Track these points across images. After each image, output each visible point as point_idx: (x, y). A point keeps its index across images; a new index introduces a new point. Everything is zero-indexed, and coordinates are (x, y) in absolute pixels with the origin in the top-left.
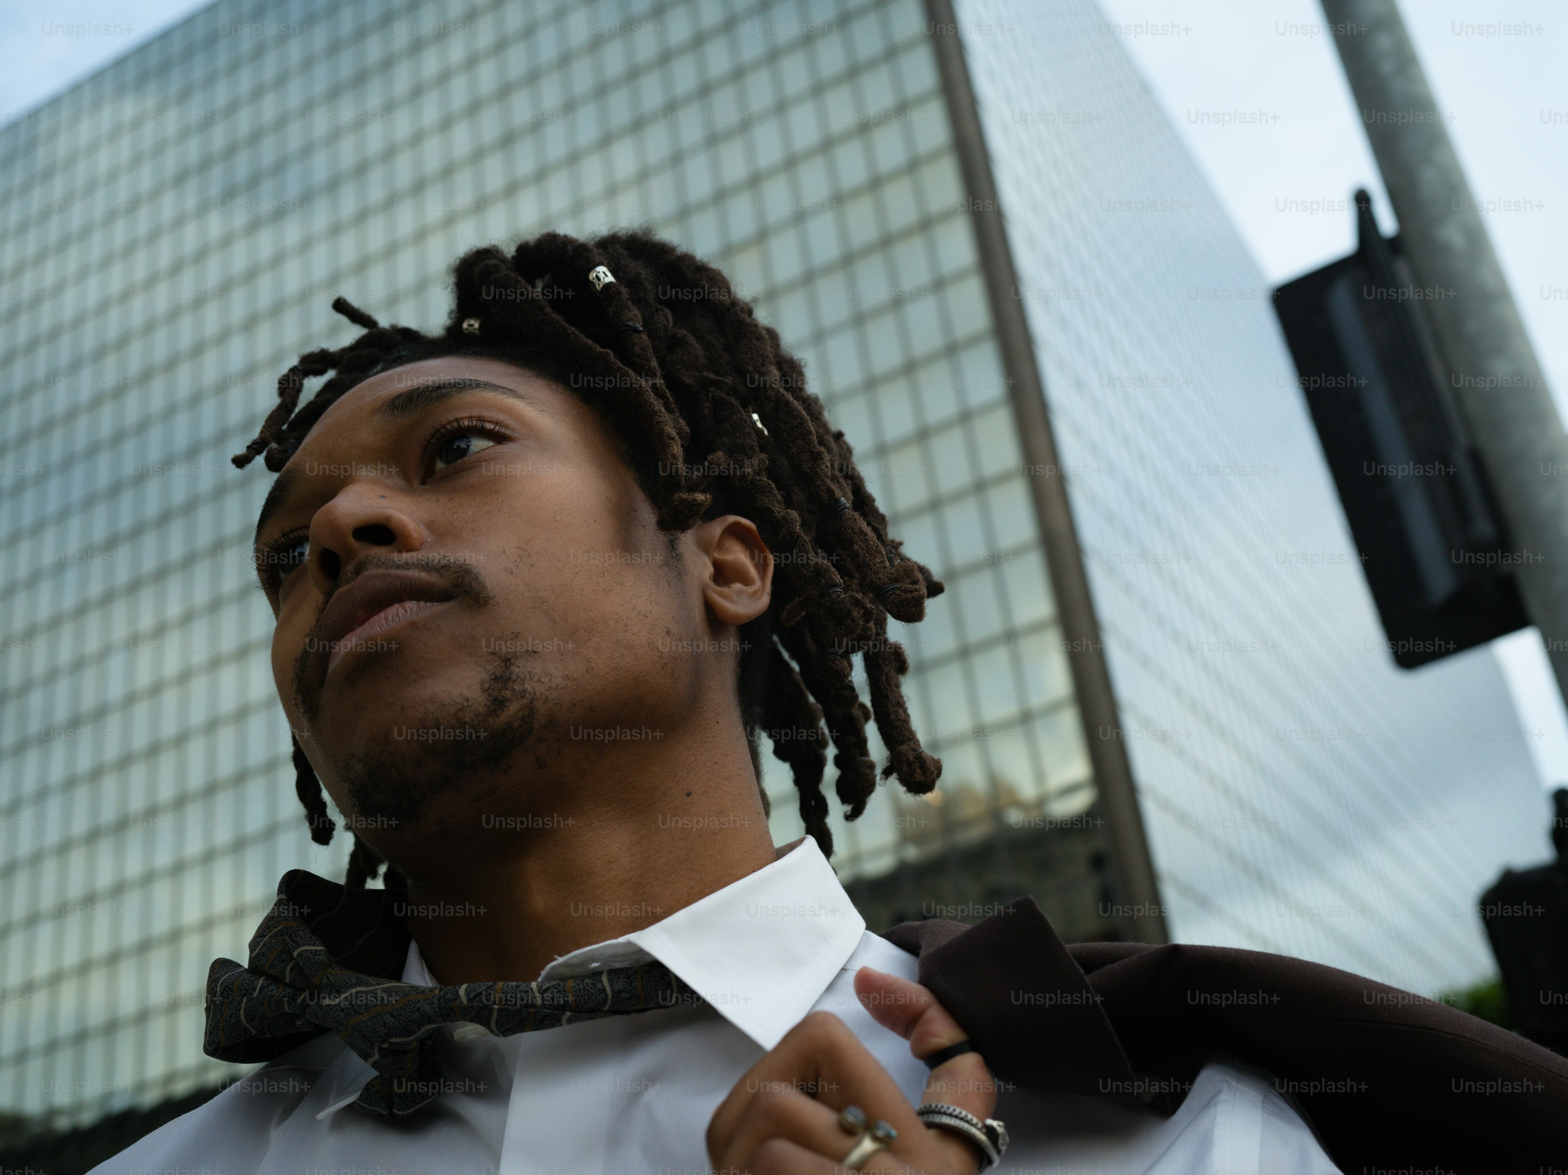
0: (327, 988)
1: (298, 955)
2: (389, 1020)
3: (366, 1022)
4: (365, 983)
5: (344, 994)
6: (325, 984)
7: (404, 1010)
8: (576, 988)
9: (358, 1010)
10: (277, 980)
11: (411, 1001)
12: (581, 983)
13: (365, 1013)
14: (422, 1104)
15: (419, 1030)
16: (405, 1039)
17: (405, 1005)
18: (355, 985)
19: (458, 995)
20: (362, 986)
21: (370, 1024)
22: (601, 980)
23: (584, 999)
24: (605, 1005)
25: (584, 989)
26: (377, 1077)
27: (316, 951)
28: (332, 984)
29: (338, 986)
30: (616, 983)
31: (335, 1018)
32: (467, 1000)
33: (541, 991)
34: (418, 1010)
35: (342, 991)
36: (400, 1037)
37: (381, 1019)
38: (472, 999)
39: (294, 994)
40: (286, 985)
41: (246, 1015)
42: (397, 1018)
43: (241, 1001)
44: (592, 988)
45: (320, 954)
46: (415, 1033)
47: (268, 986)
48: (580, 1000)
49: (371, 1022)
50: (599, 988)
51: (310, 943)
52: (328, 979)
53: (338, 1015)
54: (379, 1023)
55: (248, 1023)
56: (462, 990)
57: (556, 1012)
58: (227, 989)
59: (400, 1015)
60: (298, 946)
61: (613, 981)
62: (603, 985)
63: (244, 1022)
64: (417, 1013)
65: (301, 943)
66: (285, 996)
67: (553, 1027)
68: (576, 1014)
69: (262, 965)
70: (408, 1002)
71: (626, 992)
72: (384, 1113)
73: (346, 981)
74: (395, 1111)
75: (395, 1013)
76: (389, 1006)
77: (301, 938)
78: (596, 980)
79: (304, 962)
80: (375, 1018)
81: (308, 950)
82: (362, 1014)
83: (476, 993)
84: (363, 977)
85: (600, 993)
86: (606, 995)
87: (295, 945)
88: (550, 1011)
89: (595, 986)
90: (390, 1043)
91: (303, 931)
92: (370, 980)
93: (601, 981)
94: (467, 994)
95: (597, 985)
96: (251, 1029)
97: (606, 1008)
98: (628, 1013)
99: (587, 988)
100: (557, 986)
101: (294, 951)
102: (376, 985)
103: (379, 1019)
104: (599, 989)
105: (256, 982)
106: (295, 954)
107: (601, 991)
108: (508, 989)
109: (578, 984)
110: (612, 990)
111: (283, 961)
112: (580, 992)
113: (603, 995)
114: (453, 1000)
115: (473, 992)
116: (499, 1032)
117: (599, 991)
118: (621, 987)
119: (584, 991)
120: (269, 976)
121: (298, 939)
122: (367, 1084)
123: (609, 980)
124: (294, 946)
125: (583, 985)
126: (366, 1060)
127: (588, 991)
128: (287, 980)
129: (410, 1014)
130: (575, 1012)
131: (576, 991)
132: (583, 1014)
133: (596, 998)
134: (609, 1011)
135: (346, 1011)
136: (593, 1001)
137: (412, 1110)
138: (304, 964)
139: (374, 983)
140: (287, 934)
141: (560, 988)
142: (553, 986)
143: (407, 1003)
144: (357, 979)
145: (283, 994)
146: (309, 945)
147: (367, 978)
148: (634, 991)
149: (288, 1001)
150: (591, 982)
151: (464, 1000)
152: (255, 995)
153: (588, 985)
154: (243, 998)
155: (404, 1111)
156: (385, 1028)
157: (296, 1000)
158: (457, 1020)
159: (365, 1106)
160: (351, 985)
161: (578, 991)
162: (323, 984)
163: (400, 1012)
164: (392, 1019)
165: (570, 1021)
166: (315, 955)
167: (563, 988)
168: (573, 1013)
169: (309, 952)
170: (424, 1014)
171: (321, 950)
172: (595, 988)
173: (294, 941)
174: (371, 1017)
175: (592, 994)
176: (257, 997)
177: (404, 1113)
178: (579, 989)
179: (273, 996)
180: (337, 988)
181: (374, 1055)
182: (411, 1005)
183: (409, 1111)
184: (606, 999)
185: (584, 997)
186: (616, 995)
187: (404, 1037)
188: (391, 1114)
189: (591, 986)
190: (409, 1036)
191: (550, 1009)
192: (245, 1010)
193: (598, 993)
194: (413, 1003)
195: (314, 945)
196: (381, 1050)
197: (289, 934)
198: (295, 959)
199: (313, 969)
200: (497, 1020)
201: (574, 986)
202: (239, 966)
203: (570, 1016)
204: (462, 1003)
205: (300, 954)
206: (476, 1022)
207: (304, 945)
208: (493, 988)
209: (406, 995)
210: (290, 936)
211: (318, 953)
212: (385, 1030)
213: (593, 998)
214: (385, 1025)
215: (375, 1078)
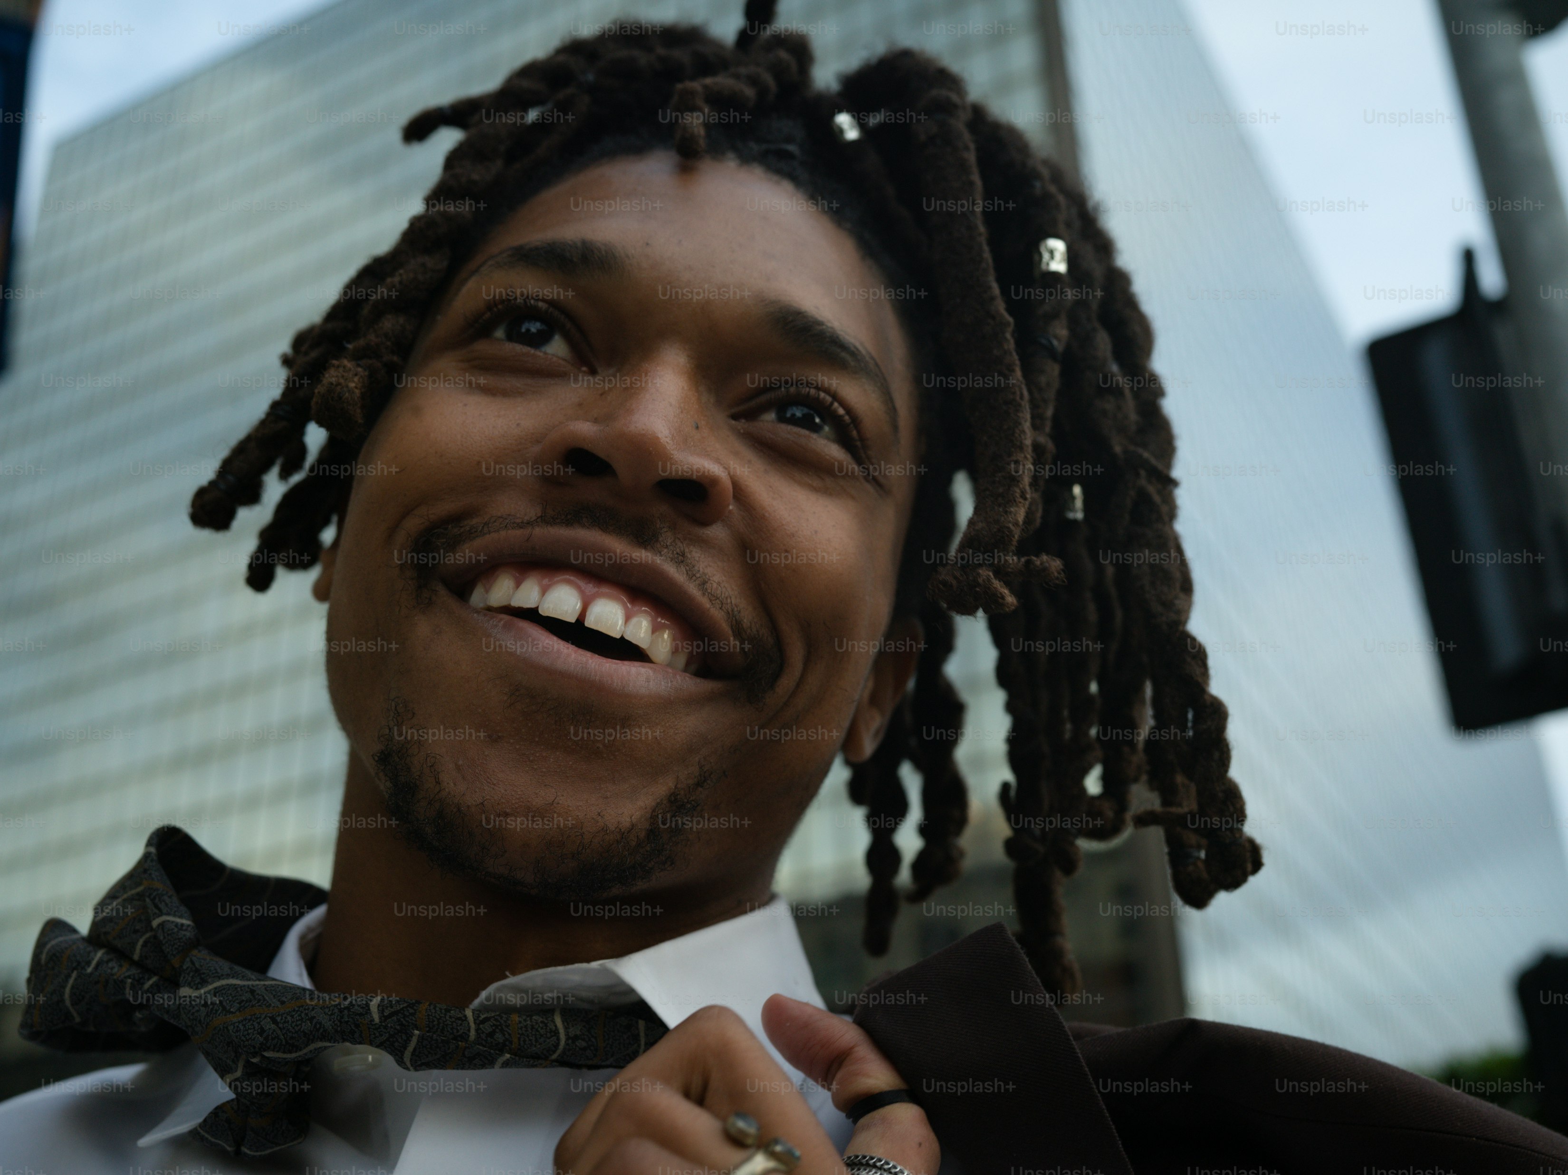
0: (189, 974)
1: (159, 925)
2: (269, 1026)
3: (237, 1024)
4: (240, 975)
5: (211, 984)
6: (188, 968)
7: (292, 1016)
8: (522, 1025)
9: (228, 1008)
10: (122, 955)
11: (302, 1006)
12: (528, 1019)
13: (237, 1013)
14: (283, 1147)
15: (307, 1046)
16: (285, 1056)
17: (294, 1010)
18: (228, 976)
19: (369, 1009)
20: (237, 978)
21: (242, 1028)
22: (554, 1019)
23: (530, 1040)
24: (554, 1052)
25: (533, 1027)
26: (232, 1100)
27: (182, 925)
28: (197, 970)
29: (204, 974)
30: (573, 1026)
31: (193, 1014)
32: (380, 1018)
33: (478, 1022)
34: (311, 1019)
35: (210, 980)
36: (278, 1051)
37: (259, 1023)
38: (387, 1018)
39: (141, 976)
40: (133, 963)
41: (72, 994)
42: (281, 1025)
43: (68, 976)
44: (542, 1028)
45: (186, 930)
46: (300, 1050)
47: (107, 962)
48: (524, 1041)
49: (244, 1026)
50: (550, 1029)
51: (177, 913)
52: (192, 962)
53: (198, 1011)
54: (254, 1028)
55: (72, 1005)
56: (375, 1002)
57: (492, 1051)
58: (55, 957)
59: (285, 1022)
60: (161, 914)
61: (568, 1024)
62: (556, 1026)
63: (68, 1003)
64: (308, 1022)
65: (164, 911)
66: (129, 977)
67: (482, 1068)
68: (517, 1058)
69: (106, 933)
70: (299, 1007)
71: (583, 1040)
72: (229, 1149)
73: (215, 969)
74: (245, 1150)
75: (279, 1019)
76: (271, 1008)
77: (166, 905)
78: (547, 1019)
79: (166, 935)
80: (250, 1020)
81: (173, 922)
82: (232, 1013)
83: (392, 1010)
84: (238, 968)
85: (552, 1036)
86: (558, 1039)
87: (157, 911)
88: (485, 1049)
89: (546, 1025)
90: (263, 1056)
91: (170, 897)
92: (248, 973)
93: (553, 1021)
94: (381, 1007)
95: (548, 1024)
96: (75, 1014)
97: (554, 1057)
98: (579, 1067)
99: (536, 1027)
100: (499, 1018)
101: (154, 919)
102: (255, 981)
103: (255, 1023)
104: (551, 1031)
105: (92, 954)
106: (155, 923)
107: (553, 1034)
108: (435, 1012)
109: (525, 1020)
110: (567, 1034)
111: (136, 931)
112: (527, 1031)
113: (555, 1038)
114: (361, 1015)
115: (389, 1008)
116: (412, 1065)
117: (550, 1032)
118: (578, 1033)
119: (532, 1029)
120: (111, 949)
121: (162, 906)
122: (217, 1108)
123: (563, 1022)
124: (155, 913)
125: (531, 1021)
126: (222, 1077)
127: (537, 1030)
128: (136, 957)
129: (299, 1022)
130: (516, 1055)
131: (521, 1028)
132: (525, 1060)
133: (545, 1041)
134: (556, 1061)
135: (211, 1007)
136: (540, 1044)
137: (269, 1151)
138: (164, 938)
139: (253, 977)
140: (149, 896)
141: (503, 1022)
142: (494, 1017)
143: (297, 1009)
144: (231, 969)
145: (127, 974)
146: (175, 916)
147: (244, 970)
148: (593, 1040)
149: (131, 983)
150: (541, 1019)
151: (376, 1017)
152: (89, 970)
153: (537, 1023)
154: (72, 972)
155: (257, 1151)
156: (261, 1036)
157: (143, 984)
158: (360, 1043)
159: (207, 1135)
160: (222, 975)
161: (524, 1029)
162: (185, 967)
163: (286, 1018)
164: (273, 1026)
165: (506, 1064)
166: (181, 929)
167: (505, 1022)
168: (513, 1056)
169: (174, 924)
170: (318, 1026)
171: (189, 926)
172: (546, 1029)
173: (157, 907)
174: (245, 1019)
175: (542, 1036)
176: (91, 974)
177: (256, 1154)
178: (526, 1027)
179: (112, 975)
180: (203, 976)
181: (236, 1071)
182: (302, 1012)
183: (263, 1153)
184: (557, 1046)
185: (531, 1038)
186: (570, 1041)
187: (284, 1052)
188: (238, 1152)
189: (541, 1025)
190: (290, 1052)
191: (484, 1046)
192: (73, 987)
193: (549, 1035)
194: (305, 1009)
195: (181, 917)
196: (248, 1063)
197: (152, 897)
198: (152, 929)
199: (176, 946)
200: (415, 1049)
201: (520, 1022)
202: (74, 930)
203: (508, 1060)
204: (373, 1020)
205: (162, 925)
206: (385, 1049)
207: (168, 914)
208: (415, 1008)
209: (297, 999)
210: (153, 900)
211: (184, 928)
212: (261, 1039)
213: (542, 1040)
214: (262, 1031)
215: (228, 1102)
